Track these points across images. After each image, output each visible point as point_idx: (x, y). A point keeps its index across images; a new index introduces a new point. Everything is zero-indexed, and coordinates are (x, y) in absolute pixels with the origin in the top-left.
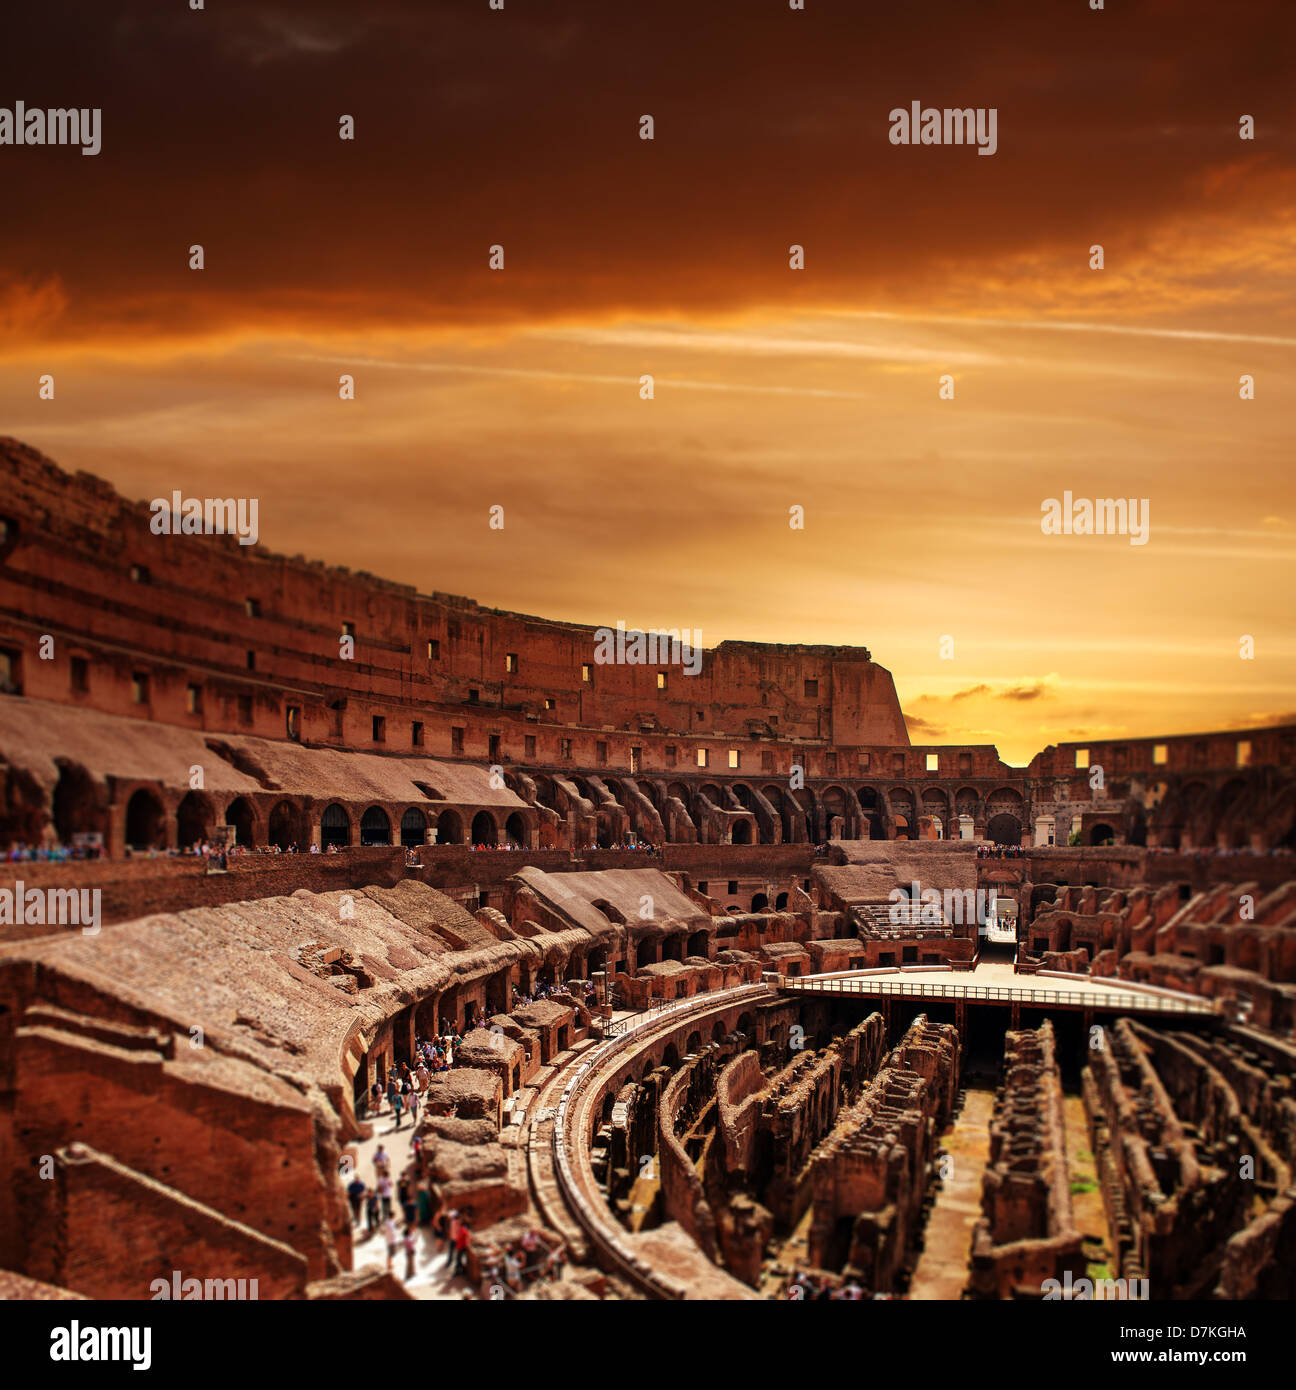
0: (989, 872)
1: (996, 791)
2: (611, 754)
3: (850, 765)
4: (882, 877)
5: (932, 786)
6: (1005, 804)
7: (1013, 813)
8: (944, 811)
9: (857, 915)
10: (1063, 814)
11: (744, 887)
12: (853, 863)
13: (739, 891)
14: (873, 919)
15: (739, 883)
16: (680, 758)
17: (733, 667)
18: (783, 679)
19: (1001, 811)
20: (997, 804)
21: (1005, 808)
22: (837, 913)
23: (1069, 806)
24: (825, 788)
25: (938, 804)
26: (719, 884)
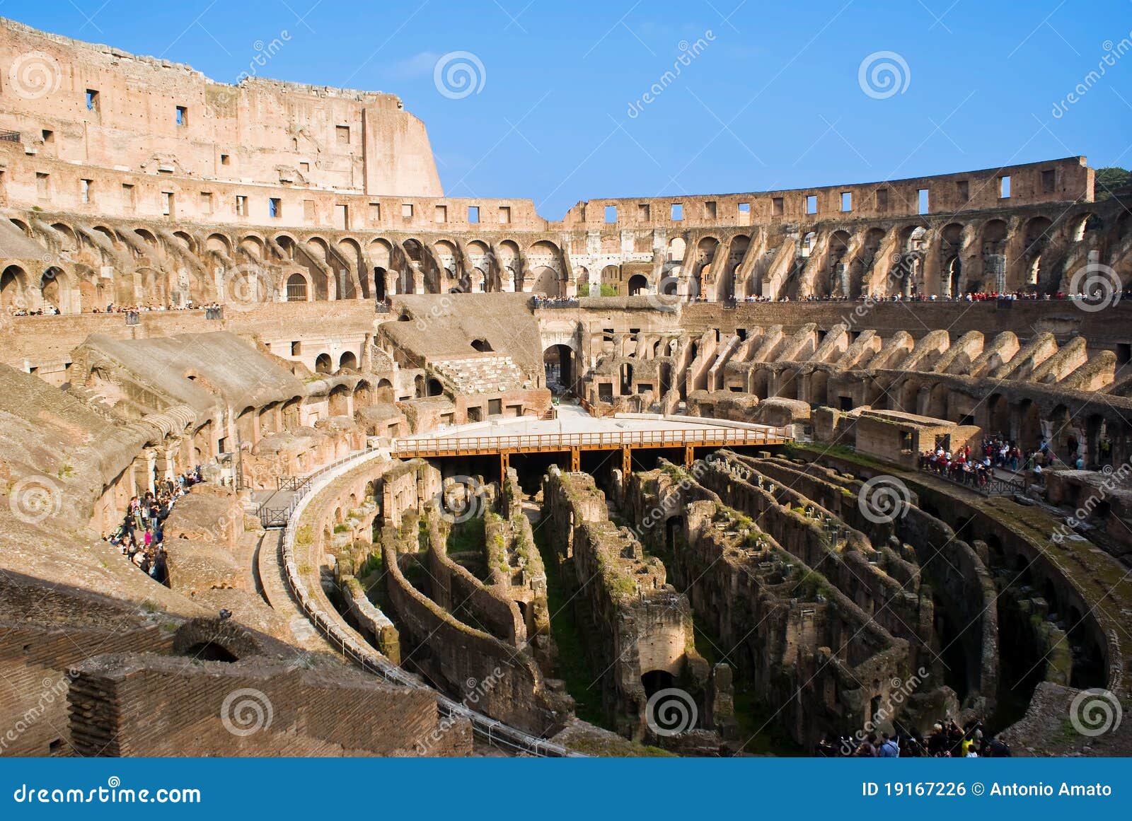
1: (535, 244)
2: (140, 199)
3: (393, 216)
5: (475, 239)
6: (543, 257)
7: (551, 266)
9: (439, 371)
10: (597, 266)
11: (307, 347)
13: (302, 352)
15: (302, 343)
16: (217, 207)
17: (259, 107)
18: (314, 122)
19: (540, 264)
20: (536, 257)
21: (544, 260)
25: (481, 257)
26: (282, 345)
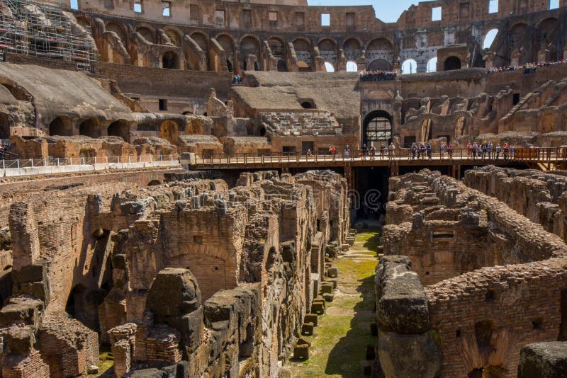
0: (369, 92)
1: (373, 41)
3: (262, 20)
4: (286, 94)
5: (325, 38)
6: (380, 52)
7: (386, 59)
8: (335, 58)
9: (265, 119)
10: (423, 57)
11: (173, 105)
12: (263, 85)
13: (168, 108)
14: (278, 122)
15: (169, 101)
16: (118, 4)
19: (377, 57)
20: (374, 52)
21: (381, 54)
22: (248, 119)
23: (427, 51)
24: (243, 38)
25: (330, 52)
26: (150, 101)
